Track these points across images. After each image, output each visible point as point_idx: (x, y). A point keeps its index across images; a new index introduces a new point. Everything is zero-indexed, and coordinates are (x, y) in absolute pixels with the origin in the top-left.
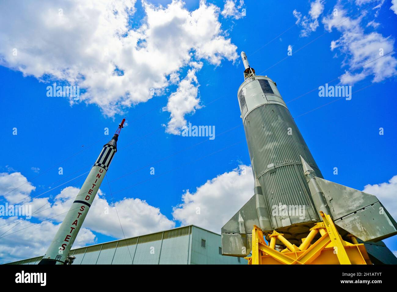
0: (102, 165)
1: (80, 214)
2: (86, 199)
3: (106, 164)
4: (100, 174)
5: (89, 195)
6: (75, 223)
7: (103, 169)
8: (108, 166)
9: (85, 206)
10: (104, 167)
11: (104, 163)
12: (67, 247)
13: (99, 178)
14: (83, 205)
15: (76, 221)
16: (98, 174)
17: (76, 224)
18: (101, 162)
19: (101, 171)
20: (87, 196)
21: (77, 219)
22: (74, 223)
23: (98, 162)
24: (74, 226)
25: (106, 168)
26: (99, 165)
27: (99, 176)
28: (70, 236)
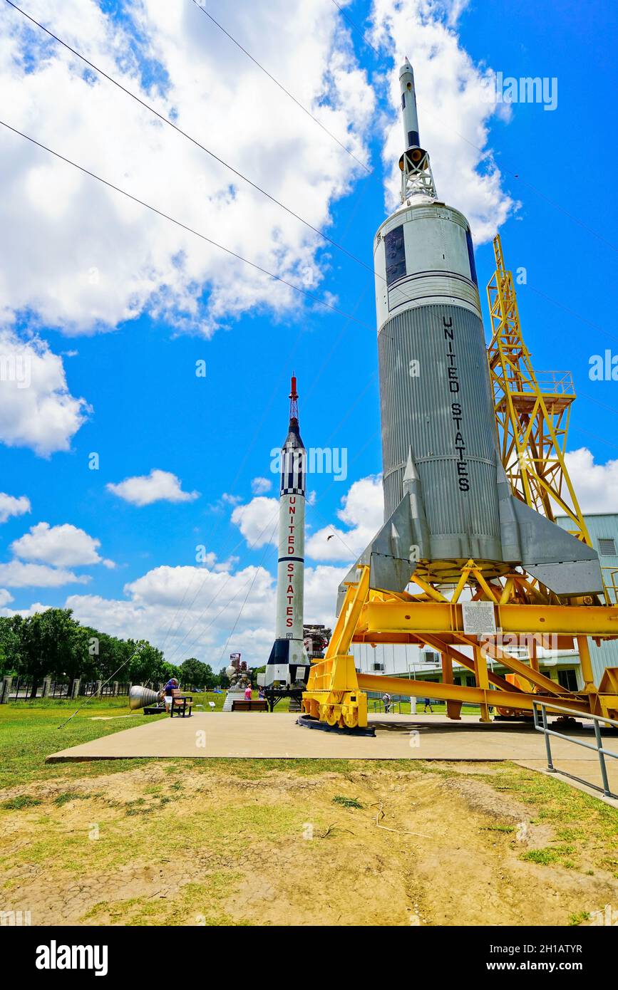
0: (290, 490)
1: (290, 576)
2: (289, 553)
3: (295, 484)
4: (292, 506)
5: (290, 545)
6: (290, 589)
7: (294, 495)
8: (300, 487)
9: (293, 562)
10: (295, 492)
11: (291, 485)
12: (295, 621)
13: (294, 513)
14: (289, 562)
15: (290, 586)
16: (291, 508)
17: (292, 591)
18: (286, 486)
19: (293, 501)
20: (289, 547)
21: (291, 584)
22: (289, 591)
23: (283, 488)
24: (290, 594)
25: (300, 491)
26: (286, 492)
27: (292, 510)
28: (291, 608)
